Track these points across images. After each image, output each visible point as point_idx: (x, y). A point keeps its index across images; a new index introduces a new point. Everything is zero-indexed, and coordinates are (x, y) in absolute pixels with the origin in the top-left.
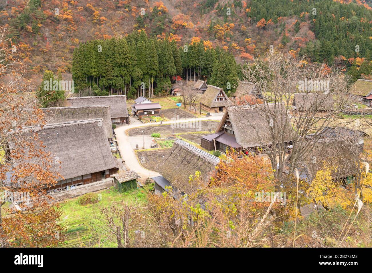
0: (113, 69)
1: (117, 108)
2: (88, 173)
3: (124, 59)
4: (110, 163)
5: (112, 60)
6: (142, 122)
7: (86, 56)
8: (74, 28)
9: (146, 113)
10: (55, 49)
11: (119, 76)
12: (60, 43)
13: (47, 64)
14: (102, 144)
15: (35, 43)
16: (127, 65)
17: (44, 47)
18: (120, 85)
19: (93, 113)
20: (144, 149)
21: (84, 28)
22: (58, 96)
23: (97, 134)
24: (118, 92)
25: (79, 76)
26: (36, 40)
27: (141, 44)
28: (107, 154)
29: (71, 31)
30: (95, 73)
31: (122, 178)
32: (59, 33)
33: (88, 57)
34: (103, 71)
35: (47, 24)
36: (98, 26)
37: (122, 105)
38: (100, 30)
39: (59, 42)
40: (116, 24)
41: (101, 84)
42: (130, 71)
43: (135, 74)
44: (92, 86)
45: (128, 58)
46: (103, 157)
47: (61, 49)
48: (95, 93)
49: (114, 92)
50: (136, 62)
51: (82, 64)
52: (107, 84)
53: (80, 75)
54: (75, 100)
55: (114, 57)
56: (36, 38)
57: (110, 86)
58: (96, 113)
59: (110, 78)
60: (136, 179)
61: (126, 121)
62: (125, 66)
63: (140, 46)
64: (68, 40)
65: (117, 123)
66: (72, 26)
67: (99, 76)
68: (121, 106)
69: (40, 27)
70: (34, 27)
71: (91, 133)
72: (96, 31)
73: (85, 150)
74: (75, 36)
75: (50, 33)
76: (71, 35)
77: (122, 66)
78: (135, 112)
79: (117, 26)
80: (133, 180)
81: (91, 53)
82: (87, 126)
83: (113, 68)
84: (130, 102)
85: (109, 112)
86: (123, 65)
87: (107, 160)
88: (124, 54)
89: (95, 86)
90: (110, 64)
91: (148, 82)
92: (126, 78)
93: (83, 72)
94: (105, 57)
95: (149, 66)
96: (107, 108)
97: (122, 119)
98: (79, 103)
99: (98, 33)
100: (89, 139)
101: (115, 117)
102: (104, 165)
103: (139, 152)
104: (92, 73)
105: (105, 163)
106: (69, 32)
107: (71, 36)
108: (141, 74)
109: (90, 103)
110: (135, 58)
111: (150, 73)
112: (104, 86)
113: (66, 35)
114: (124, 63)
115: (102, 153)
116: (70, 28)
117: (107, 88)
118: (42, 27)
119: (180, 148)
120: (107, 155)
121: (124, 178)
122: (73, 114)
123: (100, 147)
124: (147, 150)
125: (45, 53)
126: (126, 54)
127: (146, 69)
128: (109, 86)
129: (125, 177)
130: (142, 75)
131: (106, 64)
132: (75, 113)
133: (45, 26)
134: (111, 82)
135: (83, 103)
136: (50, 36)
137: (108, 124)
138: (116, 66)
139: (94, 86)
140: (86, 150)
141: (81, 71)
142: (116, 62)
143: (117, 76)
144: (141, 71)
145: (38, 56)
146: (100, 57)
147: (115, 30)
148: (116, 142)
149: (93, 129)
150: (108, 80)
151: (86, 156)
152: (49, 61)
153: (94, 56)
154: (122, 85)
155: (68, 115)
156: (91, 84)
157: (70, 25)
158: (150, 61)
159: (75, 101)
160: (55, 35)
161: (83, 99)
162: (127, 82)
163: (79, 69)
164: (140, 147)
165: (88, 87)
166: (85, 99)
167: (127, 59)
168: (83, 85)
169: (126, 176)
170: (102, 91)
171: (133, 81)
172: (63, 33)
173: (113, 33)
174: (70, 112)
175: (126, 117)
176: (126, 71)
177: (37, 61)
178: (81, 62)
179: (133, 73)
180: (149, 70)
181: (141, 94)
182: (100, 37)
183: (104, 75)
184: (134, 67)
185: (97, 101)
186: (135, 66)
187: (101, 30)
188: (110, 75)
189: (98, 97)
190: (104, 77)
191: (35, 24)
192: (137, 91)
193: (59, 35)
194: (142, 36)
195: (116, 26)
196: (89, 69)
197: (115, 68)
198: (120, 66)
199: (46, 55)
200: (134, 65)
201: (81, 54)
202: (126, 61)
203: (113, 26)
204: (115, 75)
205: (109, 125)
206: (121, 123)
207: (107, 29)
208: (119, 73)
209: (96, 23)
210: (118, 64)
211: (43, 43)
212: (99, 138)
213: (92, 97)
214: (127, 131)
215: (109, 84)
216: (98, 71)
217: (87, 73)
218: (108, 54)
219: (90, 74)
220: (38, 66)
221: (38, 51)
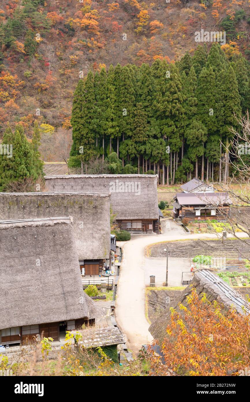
0: (149, 122)
1: (138, 200)
2: (30, 323)
3: (172, 102)
4: (76, 307)
5: (146, 104)
6: (187, 231)
7: (98, 97)
8: (99, 44)
9: (198, 213)
10: (61, 84)
11: (159, 135)
12: (72, 73)
13: (45, 112)
14: (65, 269)
15: (28, 72)
16: (175, 114)
17: (42, 80)
18: (160, 155)
19: (77, 207)
20: (166, 285)
21: (118, 42)
22: (26, 171)
23: (58, 247)
24: (156, 169)
25: (82, 135)
26: (30, 67)
27: (208, 72)
28: (73, 289)
29: (93, 50)
30: (113, 130)
31: (88, 339)
32: (72, 54)
33: (102, 99)
34: (129, 126)
35: (52, 38)
36: (144, 38)
37: (148, 194)
38: (147, 45)
39: (70, 70)
40: (180, 34)
41: (124, 152)
42: (183, 127)
43: (190, 133)
44: (106, 155)
45: (179, 101)
46: (64, 294)
47: (73, 83)
48: (112, 168)
49: (148, 169)
50: (194, 109)
51: (89, 112)
52: (134, 151)
53: (84, 132)
54: (59, 180)
55: (152, 99)
56: (31, 64)
57: (142, 156)
58: (81, 207)
59: (141, 139)
60: (116, 345)
61: (154, 226)
62: (173, 116)
63: (206, 77)
64: (86, 67)
65: (135, 230)
66: (97, 40)
67: (120, 135)
68: (146, 196)
69: (38, 43)
70: (28, 43)
71: (47, 245)
72: (140, 49)
73: (29, 278)
74: (101, 58)
75: (56, 54)
76: (94, 56)
77: (167, 117)
78: (178, 210)
79: (181, 37)
80: (108, 346)
81: (108, 90)
82: (40, 230)
83: (149, 119)
84: (177, 188)
85: (107, 205)
86: (167, 114)
87: (70, 300)
88: (171, 93)
89: (112, 154)
90: (144, 113)
91: (218, 150)
92: (174, 141)
93: (91, 127)
94: (134, 99)
95: (220, 117)
96: (104, 197)
97: (145, 222)
98: (66, 187)
99: (143, 52)
100: (41, 257)
101: (132, 218)
102: (64, 310)
103: (154, 291)
104: (107, 129)
105: (66, 307)
106: (90, 51)
107: (93, 60)
108: (203, 132)
109: (87, 187)
110: (193, 101)
111: (222, 132)
112: (128, 155)
113: (85, 57)
114: (171, 111)
115: (63, 287)
116: (93, 44)
117: (134, 161)
118: (42, 42)
119: (201, 288)
120: (71, 292)
121: (90, 340)
122: (38, 207)
123: (60, 273)
124: (173, 289)
125: (43, 90)
126: (176, 93)
127: (214, 123)
128: (138, 156)
129: (92, 339)
130: (205, 135)
131: (135, 112)
132: (43, 205)
133: (48, 41)
134: (142, 148)
135: (74, 188)
136: (55, 60)
137: (103, 230)
138: (155, 116)
139: (109, 155)
140: (33, 277)
141: (87, 125)
142: (154, 108)
143: (155, 137)
144: (204, 126)
145: (31, 96)
146: (123, 99)
147: (177, 46)
148: (119, 267)
149: (51, 237)
150: (138, 145)
151: (31, 289)
152: (49, 105)
153: (112, 96)
154: (163, 153)
155: (30, 208)
156: (105, 152)
157: (92, 39)
158: (224, 106)
159: (60, 182)
160: (63, 57)
161: (74, 178)
162: (174, 149)
163: (82, 121)
164: (160, 281)
165: (98, 155)
166: (78, 180)
167: (176, 103)
168: (89, 152)
169: (97, 336)
170: (125, 165)
171: (186, 147)
172: (78, 52)
173: (173, 51)
174: (34, 202)
175: (153, 218)
176: (174, 127)
177: (28, 106)
178: (88, 108)
179: (188, 131)
180: (221, 126)
181: (203, 173)
182: (147, 60)
183: (130, 134)
184: (189, 119)
185: (100, 185)
186: (193, 116)
187: (149, 46)
188: (142, 134)
189: (102, 176)
190: (130, 137)
191: (30, 38)
192: (195, 167)
193: (72, 57)
194: (213, 57)
195: (179, 38)
196: (103, 122)
197: (153, 121)
198: (162, 116)
199: (46, 94)
200: (190, 114)
201: (90, 92)
202: (174, 107)
203: (174, 37)
204: (151, 134)
205: (104, 232)
206: (143, 230)
207: (162, 44)
208: (159, 130)
209: (142, 33)
210: (158, 113)
211: (42, 72)
212: (60, 257)
213: (92, 176)
214: (150, 247)
215: (139, 152)
216: (118, 126)
217: (97, 130)
218: (140, 92)
219: (102, 132)
220: (30, 115)
221: (32, 87)
